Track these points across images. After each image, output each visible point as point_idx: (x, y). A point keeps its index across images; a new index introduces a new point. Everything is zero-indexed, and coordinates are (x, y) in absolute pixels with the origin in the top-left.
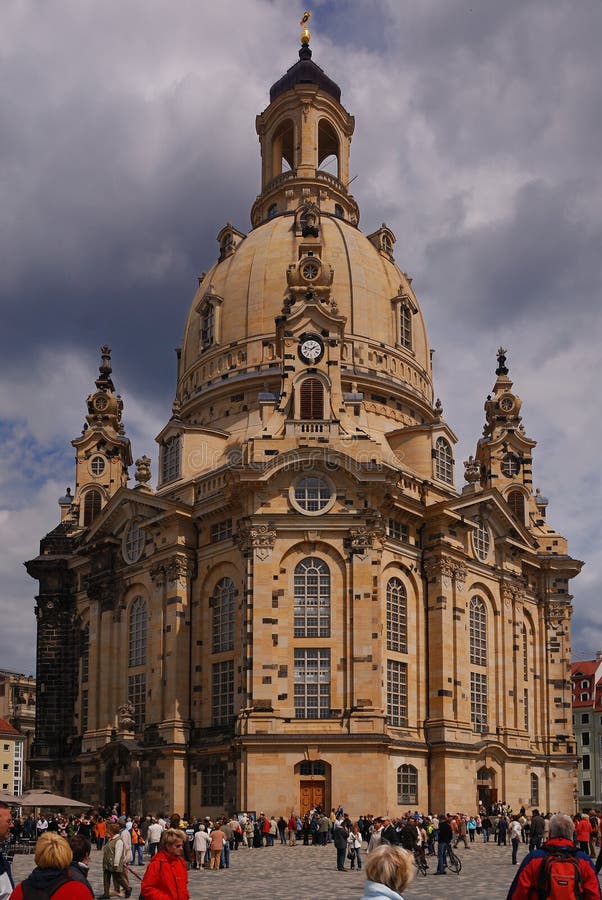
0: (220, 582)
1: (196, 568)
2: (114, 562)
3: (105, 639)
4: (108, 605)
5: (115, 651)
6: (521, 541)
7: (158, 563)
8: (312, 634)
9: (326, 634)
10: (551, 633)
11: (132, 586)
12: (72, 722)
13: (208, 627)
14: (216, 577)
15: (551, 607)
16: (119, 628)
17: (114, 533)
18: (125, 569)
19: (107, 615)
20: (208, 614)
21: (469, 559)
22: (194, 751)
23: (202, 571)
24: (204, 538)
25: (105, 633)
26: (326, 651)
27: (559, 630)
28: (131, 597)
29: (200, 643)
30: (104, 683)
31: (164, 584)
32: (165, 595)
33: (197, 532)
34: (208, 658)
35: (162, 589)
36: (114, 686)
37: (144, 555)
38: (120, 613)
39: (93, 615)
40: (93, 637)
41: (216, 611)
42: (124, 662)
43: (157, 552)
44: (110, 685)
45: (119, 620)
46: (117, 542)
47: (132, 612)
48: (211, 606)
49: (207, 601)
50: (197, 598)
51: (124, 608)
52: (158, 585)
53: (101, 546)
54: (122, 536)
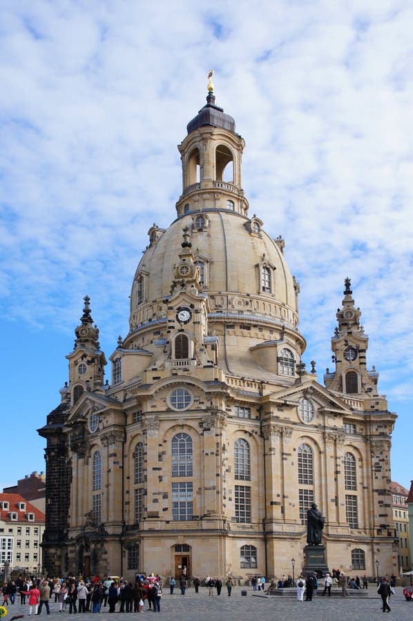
0: (138, 445)
1: (126, 437)
2: (84, 431)
3: (80, 475)
4: (81, 455)
5: (85, 481)
6: (339, 408)
7: (104, 434)
8: (182, 475)
9: (190, 474)
10: (375, 460)
11: (94, 445)
12: (66, 521)
13: (132, 469)
14: (136, 441)
15: (373, 443)
16: (88, 468)
17: (84, 415)
18: (90, 436)
19: (81, 461)
20: (132, 462)
21: (295, 424)
22: (123, 539)
23: (129, 439)
24: (130, 420)
25: (80, 471)
26: (190, 484)
27: (381, 458)
28: (93, 451)
29: (128, 478)
30: (80, 499)
31: (108, 446)
32: (108, 451)
33: (126, 416)
34: (132, 486)
35: (106, 448)
36: (85, 501)
37: (98, 429)
38: (88, 460)
39: (74, 460)
40: (74, 473)
41: (136, 460)
42: (91, 487)
43: (104, 428)
44: (82, 501)
45: (87, 464)
46: (85, 420)
47: (94, 459)
48: (134, 457)
49: (131, 455)
50: (126, 453)
51: (90, 457)
52: (105, 446)
53: (76, 423)
54: (88, 417)
